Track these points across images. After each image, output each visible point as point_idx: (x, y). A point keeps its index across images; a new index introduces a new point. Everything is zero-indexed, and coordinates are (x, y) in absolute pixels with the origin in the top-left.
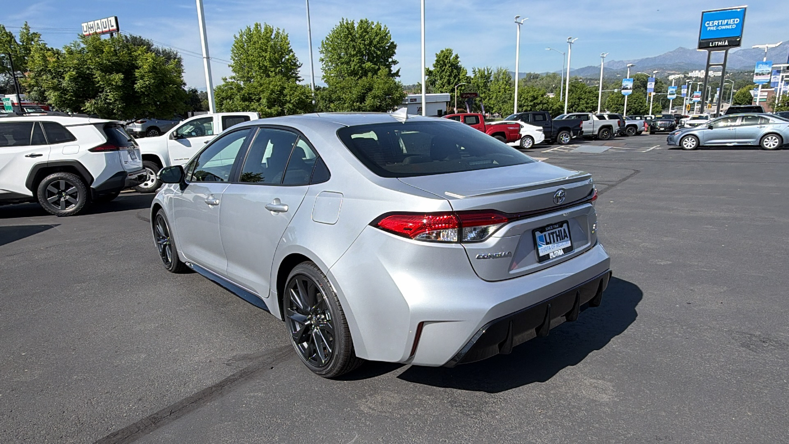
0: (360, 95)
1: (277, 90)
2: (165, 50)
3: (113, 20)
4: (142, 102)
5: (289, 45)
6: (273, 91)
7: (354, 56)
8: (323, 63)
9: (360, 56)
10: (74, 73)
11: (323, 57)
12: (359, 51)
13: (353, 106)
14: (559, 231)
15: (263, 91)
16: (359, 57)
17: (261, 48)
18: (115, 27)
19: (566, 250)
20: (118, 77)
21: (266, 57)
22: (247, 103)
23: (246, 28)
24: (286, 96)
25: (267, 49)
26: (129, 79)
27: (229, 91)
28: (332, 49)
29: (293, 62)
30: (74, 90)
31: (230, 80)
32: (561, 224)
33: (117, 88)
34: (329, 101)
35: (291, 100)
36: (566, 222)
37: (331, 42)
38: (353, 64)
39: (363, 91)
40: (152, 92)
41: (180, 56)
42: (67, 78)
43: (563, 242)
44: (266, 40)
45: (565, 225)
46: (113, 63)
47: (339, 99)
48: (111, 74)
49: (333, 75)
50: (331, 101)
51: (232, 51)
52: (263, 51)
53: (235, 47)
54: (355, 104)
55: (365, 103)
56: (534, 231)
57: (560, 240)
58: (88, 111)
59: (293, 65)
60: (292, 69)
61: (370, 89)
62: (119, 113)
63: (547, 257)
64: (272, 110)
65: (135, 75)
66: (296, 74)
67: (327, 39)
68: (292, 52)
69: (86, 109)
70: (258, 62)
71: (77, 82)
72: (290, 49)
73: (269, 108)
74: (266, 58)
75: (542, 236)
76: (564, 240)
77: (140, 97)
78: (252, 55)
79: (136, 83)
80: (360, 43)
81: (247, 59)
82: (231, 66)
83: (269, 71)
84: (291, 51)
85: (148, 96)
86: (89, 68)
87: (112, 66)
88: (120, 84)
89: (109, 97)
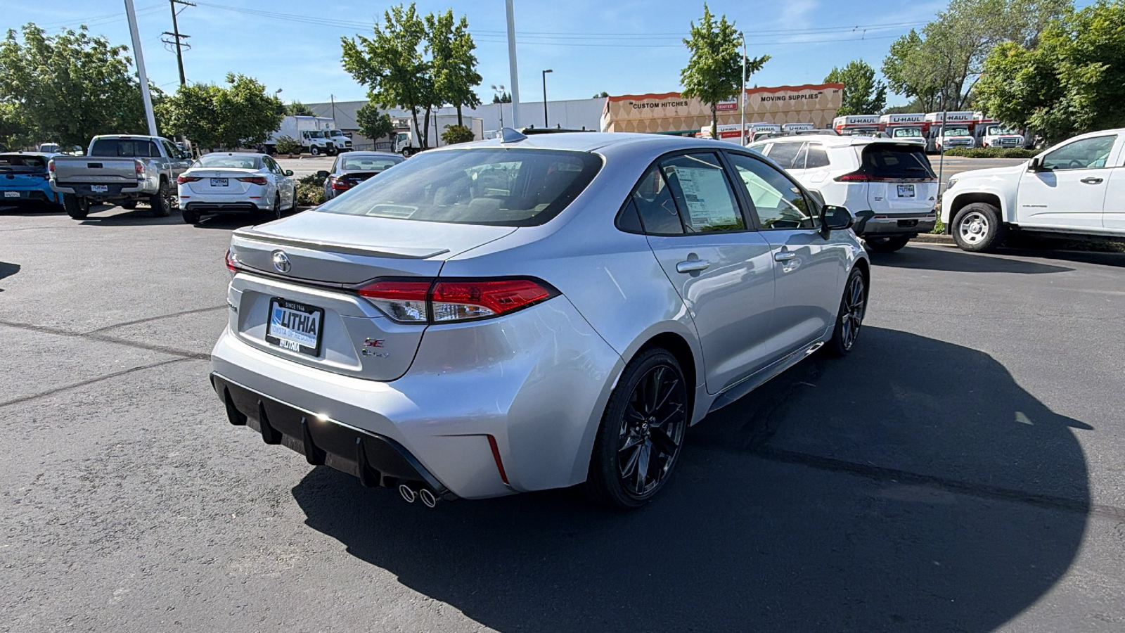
14: (305, 317)
19: (303, 349)
20: (1094, 70)
30: (1023, 96)
32: (310, 309)
36: (322, 311)
42: (1020, 79)
43: (306, 335)
45: (317, 315)
46: (1097, 47)
56: (274, 299)
57: (303, 331)
63: (275, 341)
69: (1031, 123)
71: (1032, 83)
75: (281, 311)
76: (307, 334)
86: (1058, 60)
87: (1094, 51)
88: (1094, 80)
89: (1072, 103)
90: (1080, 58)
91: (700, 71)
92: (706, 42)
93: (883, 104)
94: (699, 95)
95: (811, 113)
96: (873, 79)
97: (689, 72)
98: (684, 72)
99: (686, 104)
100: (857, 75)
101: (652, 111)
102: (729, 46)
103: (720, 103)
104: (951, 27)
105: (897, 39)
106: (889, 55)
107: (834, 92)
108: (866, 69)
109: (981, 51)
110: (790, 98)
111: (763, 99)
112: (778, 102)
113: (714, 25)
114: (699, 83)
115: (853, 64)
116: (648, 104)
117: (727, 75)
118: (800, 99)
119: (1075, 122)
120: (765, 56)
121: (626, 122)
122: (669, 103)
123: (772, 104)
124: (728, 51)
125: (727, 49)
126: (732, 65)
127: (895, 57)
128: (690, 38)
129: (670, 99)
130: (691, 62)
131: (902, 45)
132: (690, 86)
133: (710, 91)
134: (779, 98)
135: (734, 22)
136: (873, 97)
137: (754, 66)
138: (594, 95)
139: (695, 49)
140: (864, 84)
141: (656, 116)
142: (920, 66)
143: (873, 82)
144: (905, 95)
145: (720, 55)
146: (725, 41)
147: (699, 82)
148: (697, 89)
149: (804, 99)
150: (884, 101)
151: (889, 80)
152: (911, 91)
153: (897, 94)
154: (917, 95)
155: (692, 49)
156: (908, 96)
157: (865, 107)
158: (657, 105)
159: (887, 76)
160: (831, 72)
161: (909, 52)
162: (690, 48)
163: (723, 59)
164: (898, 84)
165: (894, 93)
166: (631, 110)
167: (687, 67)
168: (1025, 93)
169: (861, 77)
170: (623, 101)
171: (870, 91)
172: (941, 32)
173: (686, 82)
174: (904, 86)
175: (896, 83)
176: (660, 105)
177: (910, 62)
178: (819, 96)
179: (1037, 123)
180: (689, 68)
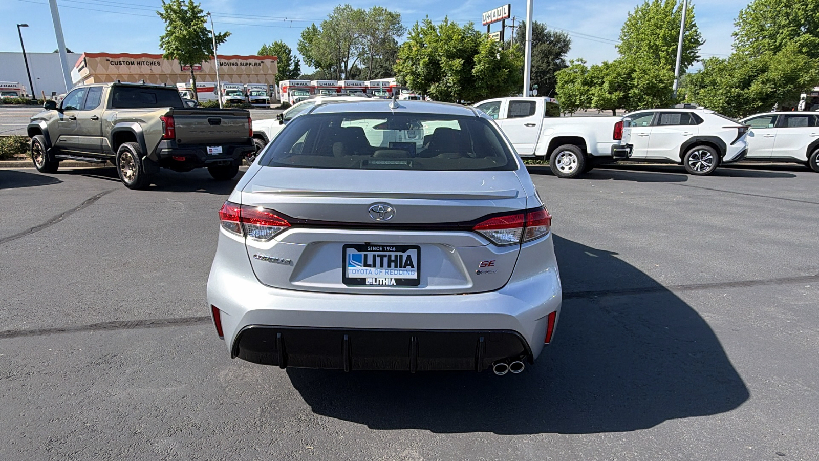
0: (744, 78)
1: (624, 73)
2: (557, 33)
3: (507, 7)
4: (477, 86)
5: (693, 19)
6: (619, 74)
7: (784, 26)
8: (736, 38)
9: (793, 26)
10: (427, 60)
11: (737, 31)
12: (794, 20)
13: (730, 92)
14: (397, 255)
15: (608, 75)
16: (792, 28)
17: (656, 25)
18: (507, 14)
20: (458, 63)
21: (659, 34)
22: (586, 88)
23: (644, 3)
24: (634, 79)
25: (662, 25)
26: (469, 63)
27: (573, 74)
28: (753, 19)
29: (694, 39)
31: (577, 63)
32: (404, 248)
33: (457, 72)
34: (700, 86)
35: (638, 85)
36: (418, 248)
37: (754, 11)
38: (780, 38)
39: (751, 73)
40: (486, 76)
41: (570, 38)
42: (421, 65)
43: (400, 270)
44: (664, 14)
45: (413, 251)
46: (457, 50)
47: (714, 83)
48: (454, 60)
49: (747, 53)
50: (703, 86)
51: (622, 30)
52: (658, 28)
53: (627, 25)
54: (733, 90)
55: (749, 89)
56: (346, 247)
57: (396, 267)
58: (432, 93)
59: (692, 43)
60: (691, 48)
61: (764, 70)
62: (455, 96)
64: (613, 95)
65: (473, 60)
66: (695, 53)
67: (749, 6)
68: (696, 26)
69: (430, 91)
70: (648, 40)
71: (428, 68)
72: (693, 23)
73: (610, 93)
74: (660, 36)
75: (360, 255)
76: (402, 269)
77: (475, 81)
78: (643, 34)
79: (474, 68)
80: (799, 9)
81: (637, 38)
82: (618, 46)
83: (660, 50)
84: (694, 25)
85: (482, 79)
86: (439, 55)
87: (456, 52)
88: (459, 68)
89: (449, 81)
90: (451, 56)
91: (177, 39)
92: (178, 17)
93: (299, 72)
94: (179, 59)
95: (257, 77)
96: (291, 55)
97: (167, 39)
98: (162, 39)
99: (159, 64)
100: (280, 51)
101: (129, 69)
102: (198, 21)
103: (195, 65)
104: (337, 25)
105: (305, 29)
106: (301, 39)
107: (272, 62)
108: (285, 48)
109: (355, 42)
110: (241, 64)
111: (221, 64)
112: (233, 67)
113: (182, 4)
114: (177, 49)
115: (276, 43)
116: (124, 62)
117: (198, 44)
118: (248, 65)
119: (451, 92)
120: (227, 32)
121: (105, 76)
122: (144, 62)
123: (229, 68)
124: (198, 25)
125: (197, 24)
126: (202, 37)
127: (305, 41)
128: (163, 12)
129: (144, 59)
130: (167, 31)
131: (308, 33)
132: (169, 50)
133: (188, 55)
134: (233, 64)
135: (200, 3)
136: (292, 67)
137: (220, 39)
138: (55, 50)
139: (168, 21)
140: (286, 58)
141: (133, 72)
142: (323, 49)
143: (291, 57)
144: (315, 68)
145: (192, 28)
146: (194, 18)
147: (177, 47)
148: (177, 53)
149: (251, 66)
150: (300, 71)
151: (303, 57)
152: (318, 65)
153: (309, 66)
154: (322, 67)
155: (166, 21)
156: (316, 68)
157: (288, 73)
158: (133, 64)
159: (302, 53)
160: (262, 47)
161: (314, 38)
162: (164, 20)
163: (195, 31)
164: (309, 60)
165: (307, 66)
166: (108, 66)
167: (164, 35)
168: (425, 73)
169: (283, 53)
170: (99, 58)
171: (290, 63)
172: (332, 27)
173: (164, 46)
174: (313, 61)
175: (308, 59)
176: (135, 63)
177: (316, 45)
178: (262, 64)
179: (434, 91)
180: (167, 36)
